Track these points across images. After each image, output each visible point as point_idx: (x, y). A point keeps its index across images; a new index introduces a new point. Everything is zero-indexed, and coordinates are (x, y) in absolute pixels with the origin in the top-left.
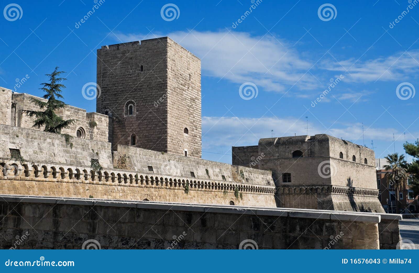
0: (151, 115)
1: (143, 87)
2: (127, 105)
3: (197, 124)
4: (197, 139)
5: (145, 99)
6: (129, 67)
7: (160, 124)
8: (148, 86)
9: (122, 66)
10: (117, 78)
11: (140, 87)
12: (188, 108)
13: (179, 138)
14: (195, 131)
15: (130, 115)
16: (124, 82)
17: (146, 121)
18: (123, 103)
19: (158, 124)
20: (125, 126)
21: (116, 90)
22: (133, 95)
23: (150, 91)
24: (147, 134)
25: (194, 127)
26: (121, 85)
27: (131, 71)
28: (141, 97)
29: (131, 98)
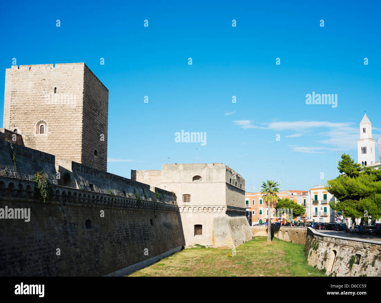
0: (64, 136)
1: (56, 108)
2: (39, 124)
3: (104, 148)
4: (104, 161)
5: (58, 120)
6: (42, 88)
7: (73, 145)
8: (61, 108)
9: (34, 87)
10: (28, 97)
11: (53, 107)
12: (98, 132)
13: (90, 159)
14: (103, 154)
15: (42, 134)
16: (36, 102)
17: (58, 141)
18: (34, 122)
19: (71, 144)
20: (35, 144)
21: (26, 109)
22: (45, 115)
23: (64, 113)
25: (101, 150)
26: (32, 104)
27: (44, 92)
28: (54, 118)
29: (43, 118)
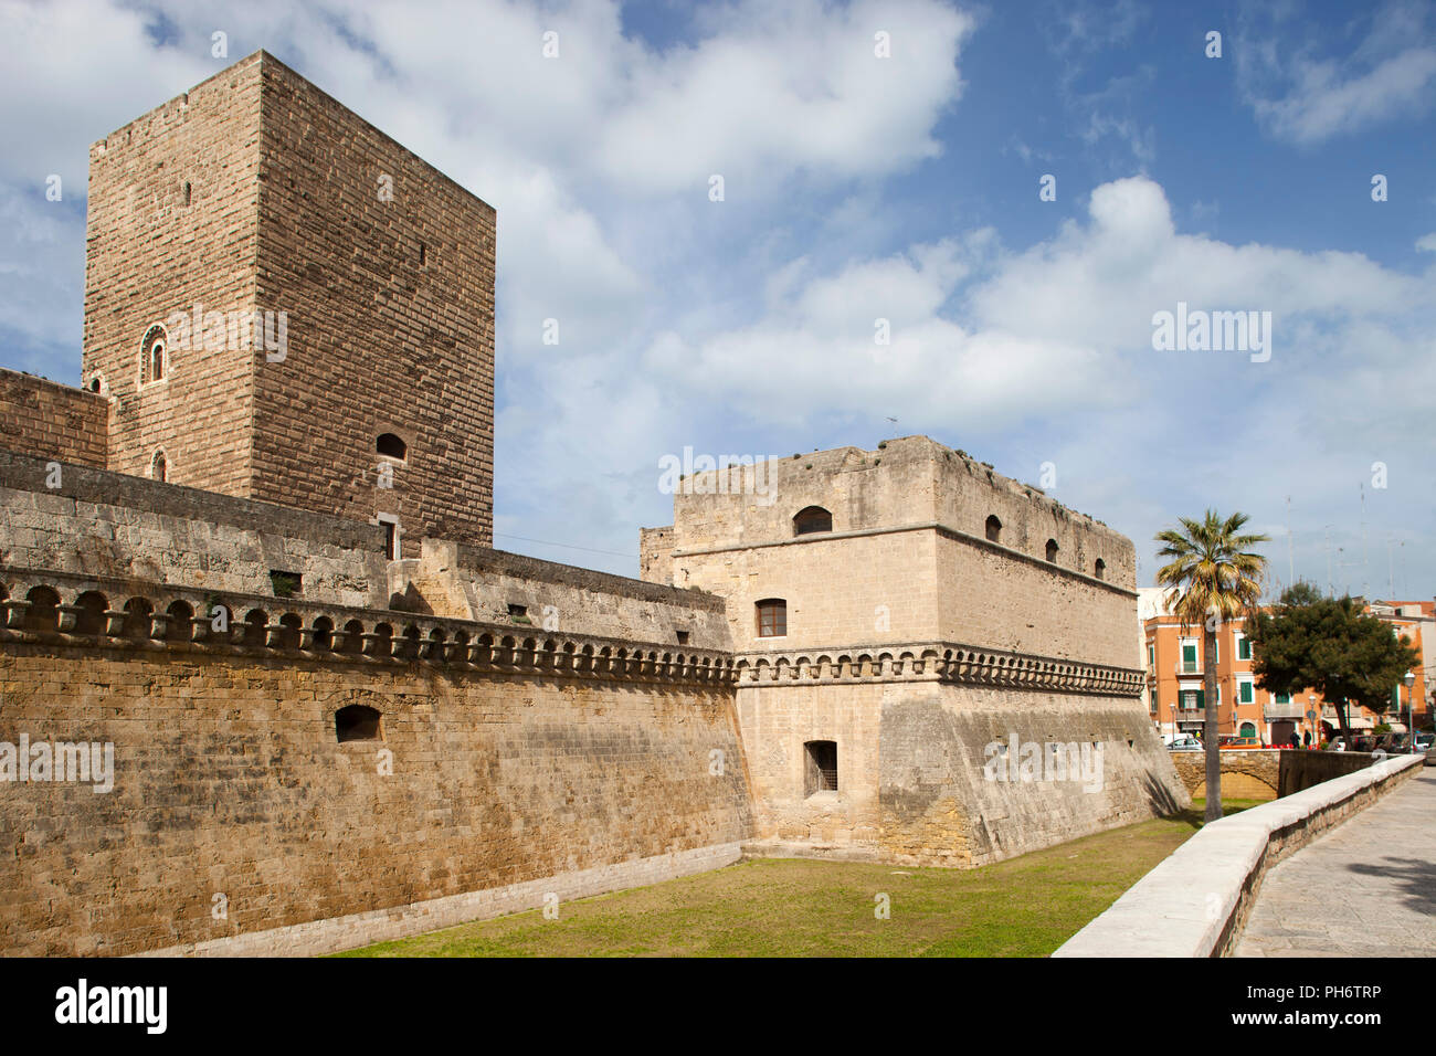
0: (208, 371)
1: (190, 265)
2: (148, 343)
3: (464, 434)
4: (465, 486)
6: (156, 199)
8: (202, 260)
9: (137, 204)
10: (123, 249)
11: (181, 266)
12: (409, 362)
13: (341, 467)
14: (453, 455)
15: (156, 382)
16: (141, 259)
17: (193, 396)
18: (135, 341)
19: (225, 402)
20: (138, 425)
22: (162, 304)
23: (208, 277)
24: (193, 447)
25: (442, 440)
26: (131, 273)
27: (159, 213)
28: (182, 306)
29: (157, 316)
